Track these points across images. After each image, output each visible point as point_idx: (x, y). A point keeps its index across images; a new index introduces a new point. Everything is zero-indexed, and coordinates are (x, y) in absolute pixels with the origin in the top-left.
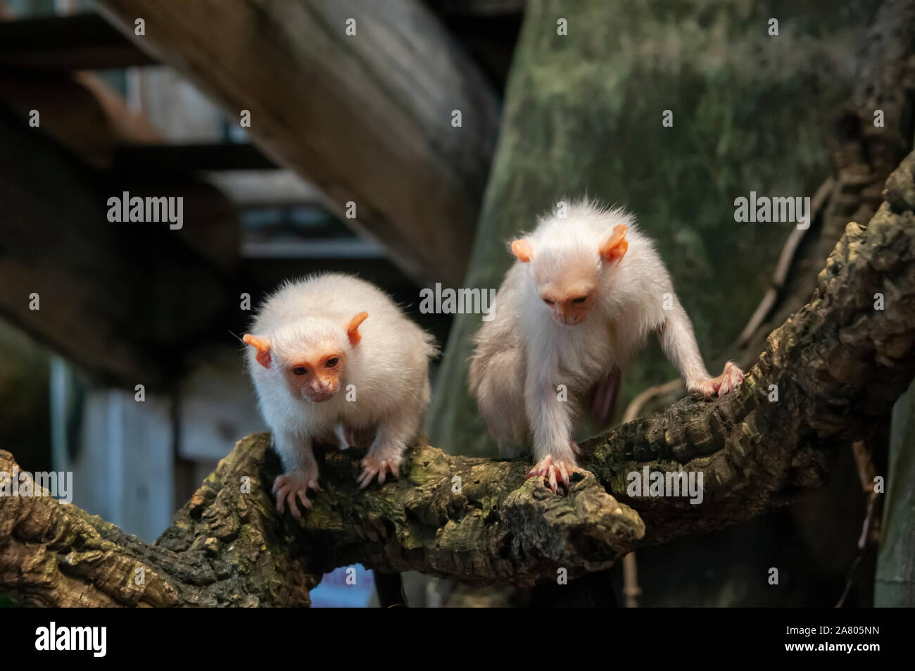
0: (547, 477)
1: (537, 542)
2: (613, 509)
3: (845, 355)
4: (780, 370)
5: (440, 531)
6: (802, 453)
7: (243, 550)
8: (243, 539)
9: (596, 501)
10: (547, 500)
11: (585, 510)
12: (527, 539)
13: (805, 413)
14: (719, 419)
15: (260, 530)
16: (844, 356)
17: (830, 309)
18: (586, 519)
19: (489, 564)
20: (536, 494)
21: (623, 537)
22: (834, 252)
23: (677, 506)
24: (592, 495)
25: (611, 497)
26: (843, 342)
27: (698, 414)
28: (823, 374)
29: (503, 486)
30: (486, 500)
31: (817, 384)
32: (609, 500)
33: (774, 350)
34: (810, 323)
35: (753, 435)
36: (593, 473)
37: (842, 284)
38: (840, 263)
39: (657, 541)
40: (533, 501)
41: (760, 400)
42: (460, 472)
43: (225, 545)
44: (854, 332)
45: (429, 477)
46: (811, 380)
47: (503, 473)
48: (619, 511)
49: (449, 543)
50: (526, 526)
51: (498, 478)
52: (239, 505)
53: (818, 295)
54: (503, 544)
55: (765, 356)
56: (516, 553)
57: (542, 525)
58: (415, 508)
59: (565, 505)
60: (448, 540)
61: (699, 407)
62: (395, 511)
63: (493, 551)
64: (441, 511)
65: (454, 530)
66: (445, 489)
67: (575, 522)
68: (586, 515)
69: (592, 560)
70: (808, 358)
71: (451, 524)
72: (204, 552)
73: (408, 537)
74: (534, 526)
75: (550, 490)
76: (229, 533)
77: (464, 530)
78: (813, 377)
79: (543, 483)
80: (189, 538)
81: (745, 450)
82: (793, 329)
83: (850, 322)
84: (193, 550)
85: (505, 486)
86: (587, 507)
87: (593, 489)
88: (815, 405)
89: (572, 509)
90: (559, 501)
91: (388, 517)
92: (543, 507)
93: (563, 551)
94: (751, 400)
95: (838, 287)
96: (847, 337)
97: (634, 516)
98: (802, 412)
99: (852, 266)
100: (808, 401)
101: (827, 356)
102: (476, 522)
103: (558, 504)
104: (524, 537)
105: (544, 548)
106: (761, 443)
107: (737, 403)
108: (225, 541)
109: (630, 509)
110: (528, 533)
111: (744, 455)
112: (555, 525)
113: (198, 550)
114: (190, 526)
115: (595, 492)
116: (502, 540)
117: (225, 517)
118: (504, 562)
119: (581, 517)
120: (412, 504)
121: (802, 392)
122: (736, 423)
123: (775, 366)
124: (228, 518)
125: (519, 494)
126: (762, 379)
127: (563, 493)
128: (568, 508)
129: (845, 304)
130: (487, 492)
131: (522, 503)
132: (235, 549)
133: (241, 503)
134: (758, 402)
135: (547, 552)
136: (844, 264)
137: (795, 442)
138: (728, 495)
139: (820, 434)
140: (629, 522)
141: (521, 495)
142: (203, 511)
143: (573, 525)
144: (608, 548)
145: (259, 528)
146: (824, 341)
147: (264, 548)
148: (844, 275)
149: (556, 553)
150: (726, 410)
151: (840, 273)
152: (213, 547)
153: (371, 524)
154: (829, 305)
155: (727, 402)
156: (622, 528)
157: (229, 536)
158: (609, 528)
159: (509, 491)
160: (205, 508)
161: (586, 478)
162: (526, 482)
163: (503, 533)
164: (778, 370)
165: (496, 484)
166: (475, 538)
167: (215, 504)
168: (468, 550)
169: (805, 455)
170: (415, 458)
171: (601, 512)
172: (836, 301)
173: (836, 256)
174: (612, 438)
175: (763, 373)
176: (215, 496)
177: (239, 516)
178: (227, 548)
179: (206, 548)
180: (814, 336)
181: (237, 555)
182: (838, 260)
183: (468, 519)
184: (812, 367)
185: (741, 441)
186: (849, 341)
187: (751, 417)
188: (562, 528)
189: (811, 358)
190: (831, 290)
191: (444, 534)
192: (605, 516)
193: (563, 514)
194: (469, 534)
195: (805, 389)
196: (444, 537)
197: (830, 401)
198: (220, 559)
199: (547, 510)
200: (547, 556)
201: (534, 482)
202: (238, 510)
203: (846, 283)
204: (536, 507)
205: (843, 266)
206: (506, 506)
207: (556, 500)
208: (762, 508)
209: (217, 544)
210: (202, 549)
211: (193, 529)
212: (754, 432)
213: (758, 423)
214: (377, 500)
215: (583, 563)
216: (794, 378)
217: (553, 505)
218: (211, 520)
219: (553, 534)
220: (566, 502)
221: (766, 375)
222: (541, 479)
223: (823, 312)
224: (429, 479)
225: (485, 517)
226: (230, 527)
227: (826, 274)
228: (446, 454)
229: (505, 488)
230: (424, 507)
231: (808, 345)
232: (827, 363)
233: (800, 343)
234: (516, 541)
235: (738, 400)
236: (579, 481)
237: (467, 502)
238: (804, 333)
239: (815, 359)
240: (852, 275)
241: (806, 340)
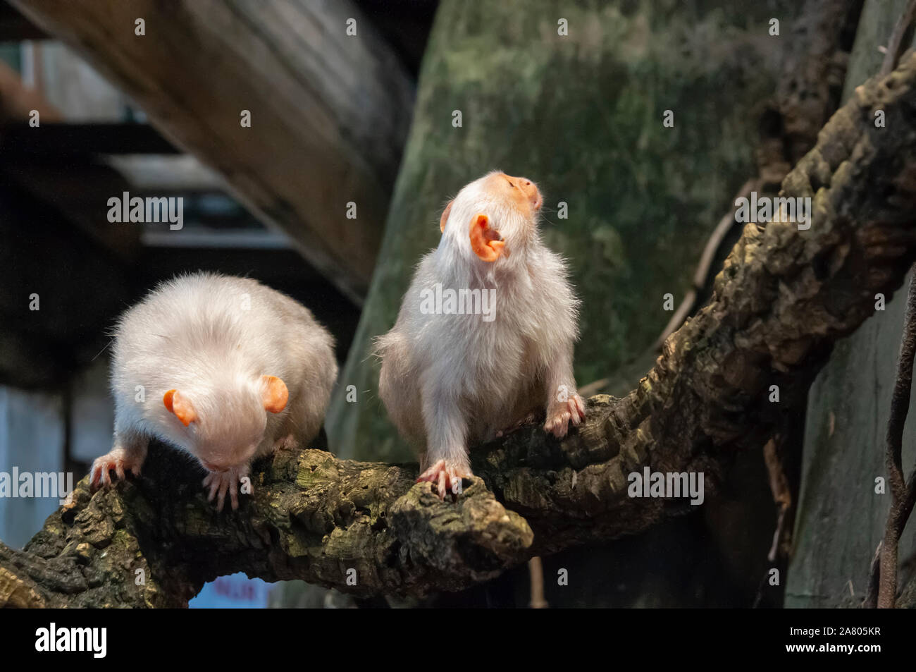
0: (436, 482)
1: (424, 550)
2: (500, 517)
3: (740, 360)
4: (675, 375)
5: (327, 539)
6: (696, 461)
7: (117, 557)
8: (117, 545)
9: (483, 507)
10: (434, 506)
11: (471, 517)
12: (413, 547)
13: (699, 420)
14: (614, 425)
15: (135, 536)
16: (738, 361)
17: (726, 312)
18: (472, 526)
19: (376, 574)
20: (423, 500)
21: (511, 546)
22: (732, 253)
23: (571, 514)
24: (480, 502)
25: (499, 505)
26: (738, 346)
27: (594, 420)
28: (718, 379)
29: (391, 492)
30: (374, 506)
31: (712, 389)
32: (496, 507)
33: (671, 353)
34: (706, 326)
35: (647, 441)
36: (483, 479)
37: (738, 286)
38: (738, 265)
39: (550, 551)
40: (419, 508)
41: (655, 405)
42: (348, 476)
43: (98, 551)
44: (748, 336)
45: (316, 481)
46: (706, 386)
47: (392, 479)
48: (506, 519)
49: (336, 550)
50: (413, 534)
51: (386, 483)
52: (114, 509)
53: (716, 298)
54: (390, 553)
55: (662, 361)
56: (404, 562)
57: (428, 532)
58: (300, 514)
59: (452, 512)
60: (334, 548)
61: (596, 412)
62: (279, 517)
63: (380, 559)
64: (327, 517)
65: (340, 537)
66: (332, 494)
67: (461, 530)
68: (472, 522)
69: (478, 569)
70: (703, 363)
71: (338, 531)
72: (75, 558)
73: (292, 544)
74: (420, 534)
75: (437, 497)
76: (103, 538)
77: (351, 537)
78: (708, 382)
79: (430, 489)
80: (60, 543)
81: (639, 457)
82: (689, 333)
83: (745, 325)
84: (64, 556)
85: (394, 491)
86: (473, 514)
87: (482, 495)
88: (709, 411)
89: (459, 516)
90: (446, 508)
91: (272, 523)
92: (430, 514)
93: (448, 559)
94: (647, 405)
95: (734, 290)
96: (743, 342)
97: (522, 524)
98: (697, 418)
99: (748, 268)
100: (702, 407)
101: (722, 360)
102: (363, 530)
103: (444, 511)
104: (411, 545)
105: (430, 556)
106: (655, 450)
107: (633, 408)
108: (98, 546)
109: (519, 517)
110: (415, 541)
111: (638, 462)
112: (441, 532)
113: (69, 556)
114: (62, 530)
115: (483, 499)
116: (389, 548)
117: (99, 522)
118: (391, 571)
119: (467, 524)
120: (298, 510)
121: (697, 398)
122: (632, 429)
123: (671, 371)
124: (102, 523)
125: (405, 499)
126: (658, 383)
127: (451, 500)
128: (455, 515)
129: (740, 307)
130: (376, 497)
131: (408, 509)
132: (108, 556)
133: (116, 506)
134: (653, 408)
135: (434, 561)
136: (741, 266)
137: (690, 449)
138: (622, 503)
139: (715, 441)
140: (516, 531)
141: (408, 501)
142: (76, 515)
143: (459, 532)
144: (496, 557)
145: (135, 533)
146: (719, 345)
147: (139, 555)
148: (740, 277)
149: (442, 562)
150: (622, 415)
151: (736, 275)
152: (85, 553)
153: (254, 531)
154: (725, 308)
155: (623, 407)
156: (509, 536)
157: (102, 541)
158: (495, 537)
159: (397, 497)
160: (78, 512)
161: (475, 484)
162: (413, 487)
163: (391, 541)
164: (674, 374)
165: (385, 489)
166: (361, 546)
167: (89, 508)
168: (354, 558)
169: (701, 463)
170: (302, 461)
171: (487, 519)
172: (731, 304)
173: (733, 258)
174: (506, 443)
175: (660, 378)
176: (89, 500)
177: (114, 521)
178: (99, 555)
179: (77, 554)
180: (709, 340)
181: (110, 561)
182: (735, 262)
183: (355, 526)
184: (707, 372)
185: (635, 448)
186: (744, 346)
187: (646, 423)
188: (448, 536)
189: (706, 362)
190: (727, 293)
191: (330, 541)
192: (491, 523)
193: (449, 521)
194: (356, 541)
195: (700, 394)
196: (330, 544)
197: (726, 408)
198: (92, 566)
199: (433, 517)
200: (434, 564)
201: (421, 488)
202: (113, 515)
203: (741, 286)
204: (422, 513)
205: (739, 268)
206: (393, 513)
207: (442, 506)
208: (657, 517)
209: (89, 550)
210: (72, 556)
211: (64, 534)
212: (649, 438)
213: (653, 429)
214: (261, 505)
215: (470, 572)
216: (689, 383)
217: (440, 512)
218: (83, 524)
219: (438, 542)
220: (453, 509)
221: (662, 379)
222: (429, 484)
223: (718, 316)
224: (317, 484)
225: (372, 524)
226: (104, 532)
227: (723, 277)
228: (334, 457)
229: (393, 494)
230: (310, 513)
231: (703, 349)
232: (722, 368)
233: (696, 346)
234: (403, 549)
235: (635, 405)
236: (468, 487)
237: (355, 508)
238: (700, 337)
239: (710, 364)
240: (748, 278)
241: (700, 344)
